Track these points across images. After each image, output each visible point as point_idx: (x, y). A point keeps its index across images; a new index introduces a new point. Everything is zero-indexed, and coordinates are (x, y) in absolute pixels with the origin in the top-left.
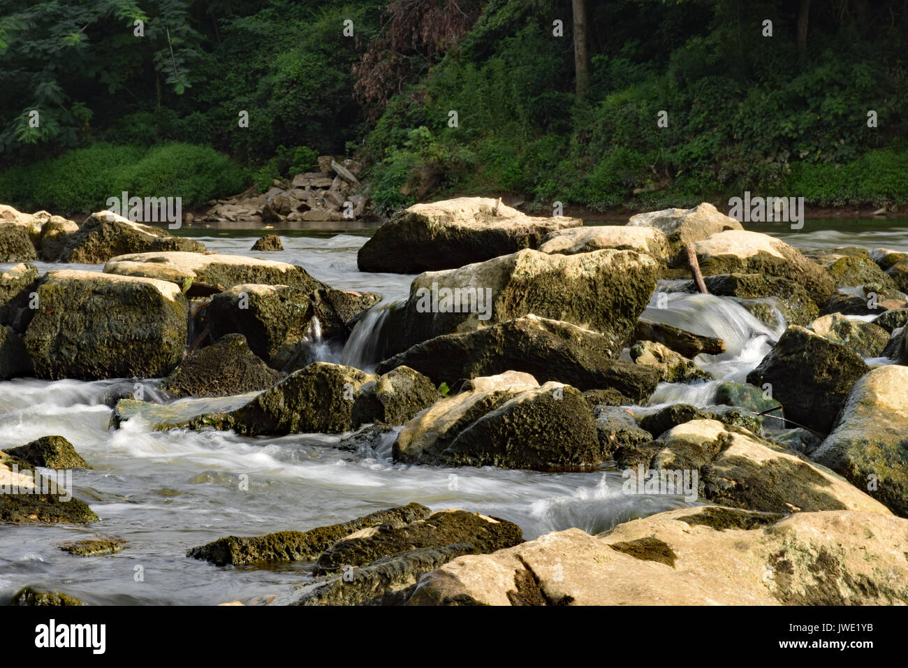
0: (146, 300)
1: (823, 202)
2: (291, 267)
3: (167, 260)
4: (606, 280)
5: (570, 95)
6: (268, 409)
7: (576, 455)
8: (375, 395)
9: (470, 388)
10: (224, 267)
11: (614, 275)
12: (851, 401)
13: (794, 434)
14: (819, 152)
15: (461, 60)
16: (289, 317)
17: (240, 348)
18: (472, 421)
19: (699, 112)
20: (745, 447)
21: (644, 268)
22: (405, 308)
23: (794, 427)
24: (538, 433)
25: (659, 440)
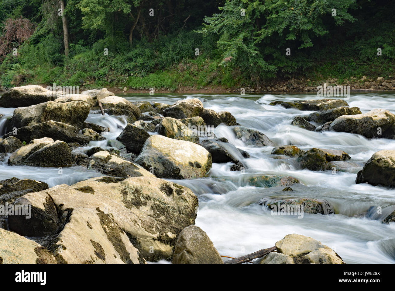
1: (138, 88)
4: (74, 110)
5: (63, 55)
7: (65, 162)
8: (2, 145)
9: (33, 143)
11: (77, 109)
12: (145, 145)
13: (129, 155)
14: (136, 74)
15: (29, 44)
18: (33, 152)
19: (102, 62)
20: (115, 159)
21: (86, 107)
22: (12, 118)
23: (129, 153)
24: (54, 156)
25: (90, 157)
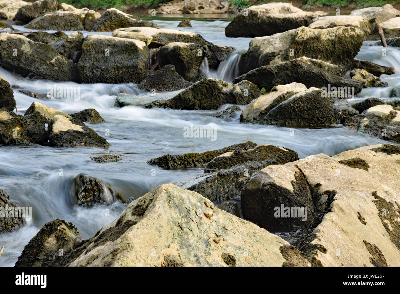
0: (131, 49)
2: (195, 34)
3: (140, 31)
4: (339, 41)
6: (184, 99)
7: (323, 121)
8: (232, 93)
9: (275, 90)
10: (165, 35)
11: (343, 38)
16: (194, 58)
17: (173, 71)
18: (276, 105)
21: (357, 35)
22: (246, 54)
24: (306, 110)
25: (362, 114)
